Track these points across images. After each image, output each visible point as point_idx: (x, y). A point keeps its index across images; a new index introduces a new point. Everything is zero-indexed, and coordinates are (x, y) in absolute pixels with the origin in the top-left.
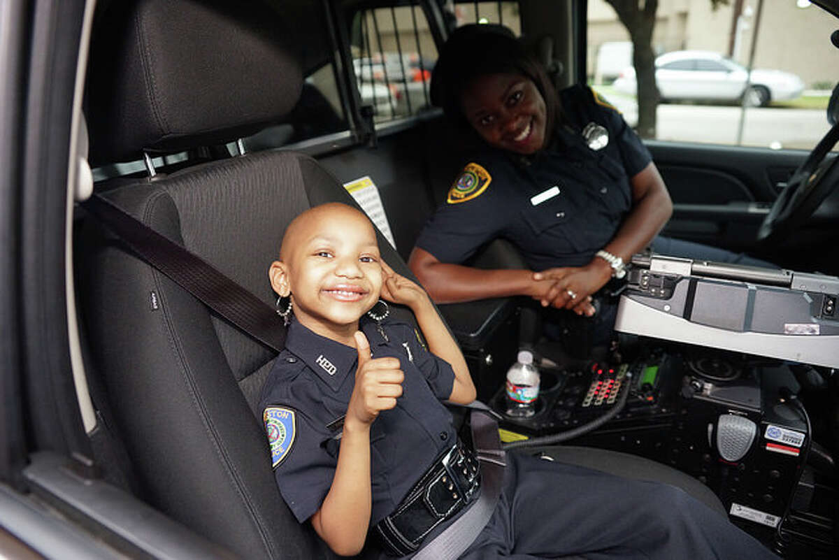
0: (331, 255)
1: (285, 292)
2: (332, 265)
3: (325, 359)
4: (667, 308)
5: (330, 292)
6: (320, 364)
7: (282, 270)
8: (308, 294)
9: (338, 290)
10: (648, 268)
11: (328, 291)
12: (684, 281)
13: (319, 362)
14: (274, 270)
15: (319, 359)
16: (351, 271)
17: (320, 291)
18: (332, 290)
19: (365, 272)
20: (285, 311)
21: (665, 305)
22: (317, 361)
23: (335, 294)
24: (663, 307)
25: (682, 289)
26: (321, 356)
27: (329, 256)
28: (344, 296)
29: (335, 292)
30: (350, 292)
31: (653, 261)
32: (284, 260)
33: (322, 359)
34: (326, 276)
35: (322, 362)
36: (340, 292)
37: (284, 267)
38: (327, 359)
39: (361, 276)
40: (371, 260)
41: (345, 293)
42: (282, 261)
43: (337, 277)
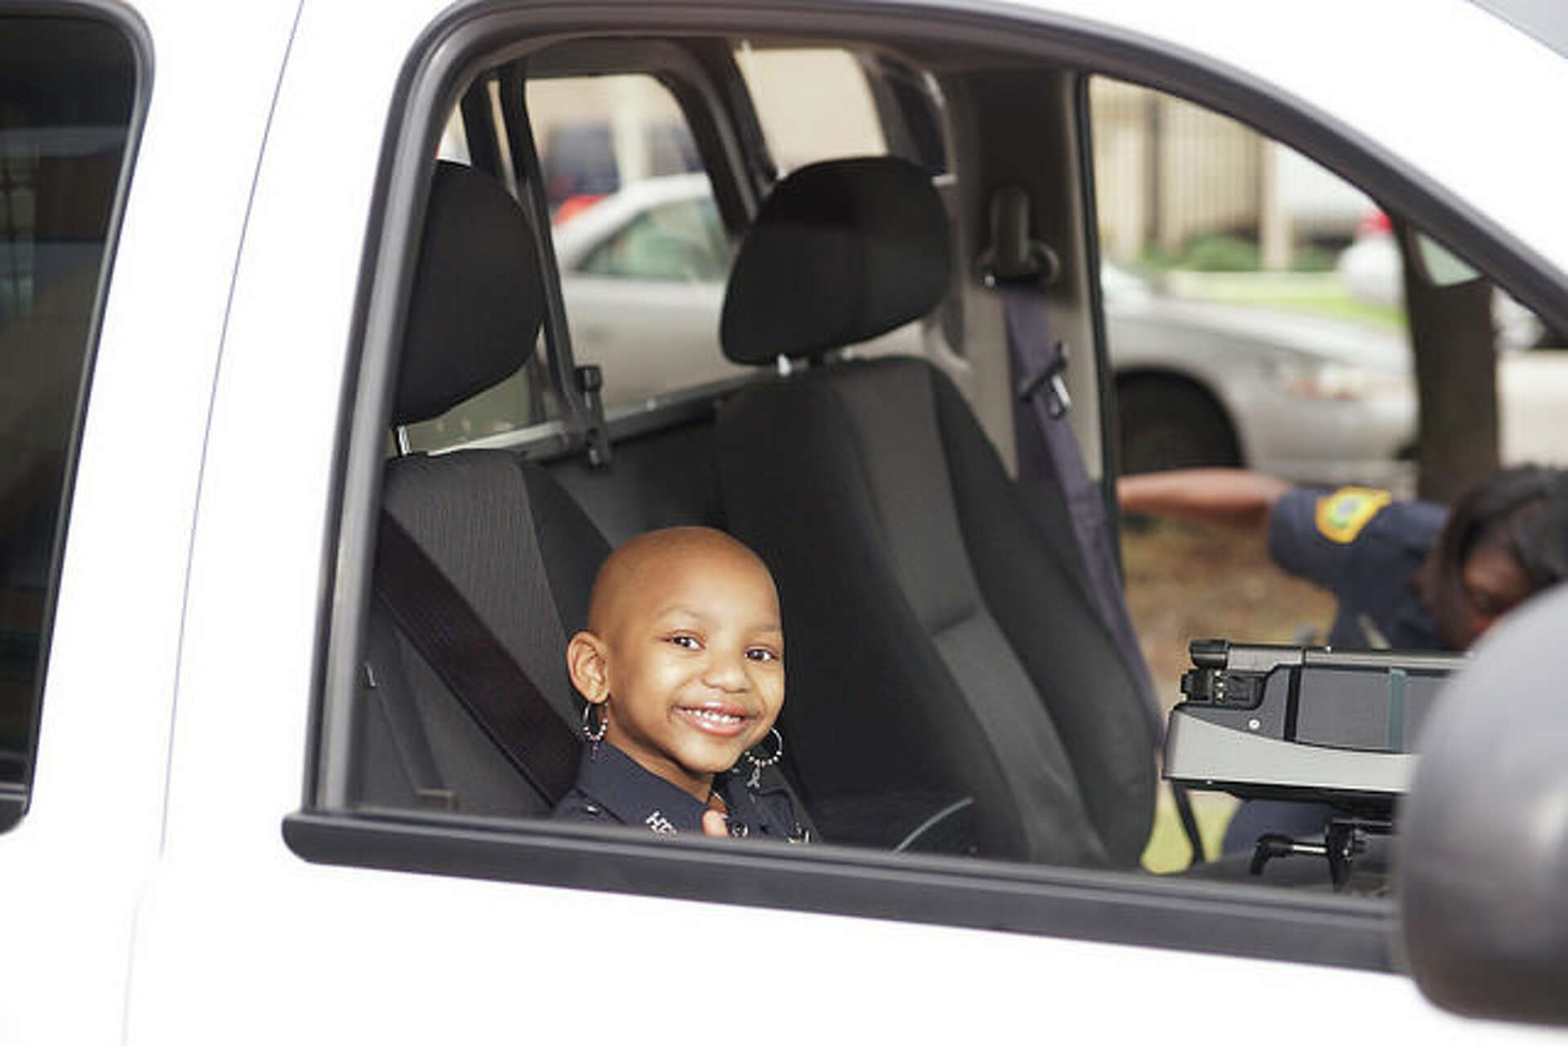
0: (699, 643)
1: (599, 695)
2: (700, 663)
3: (663, 820)
4: (1254, 724)
5: (689, 712)
6: (654, 827)
7: (594, 649)
8: (647, 708)
9: (704, 710)
10: (1222, 665)
11: (685, 709)
12: (1281, 672)
13: (652, 823)
14: (577, 647)
15: (652, 819)
16: (732, 677)
17: (672, 707)
18: (694, 709)
19: (756, 679)
20: (597, 733)
21: (1251, 719)
22: (648, 821)
23: (698, 718)
24: (1248, 723)
25: (1278, 689)
26: (657, 814)
27: (693, 644)
28: (713, 723)
29: (698, 713)
30: (724, 714)
31: (1232, 652)
32: (603, 635)
33: (658, 818)
34: (684, 683)
35: (657, 823)
36: (706, 715)
37: (601, 648)
38: (668, 821)
39: (747, 686)
40: (767, 656)
41: (715, 717)
42: (595, 634)
43: (704, 687)
